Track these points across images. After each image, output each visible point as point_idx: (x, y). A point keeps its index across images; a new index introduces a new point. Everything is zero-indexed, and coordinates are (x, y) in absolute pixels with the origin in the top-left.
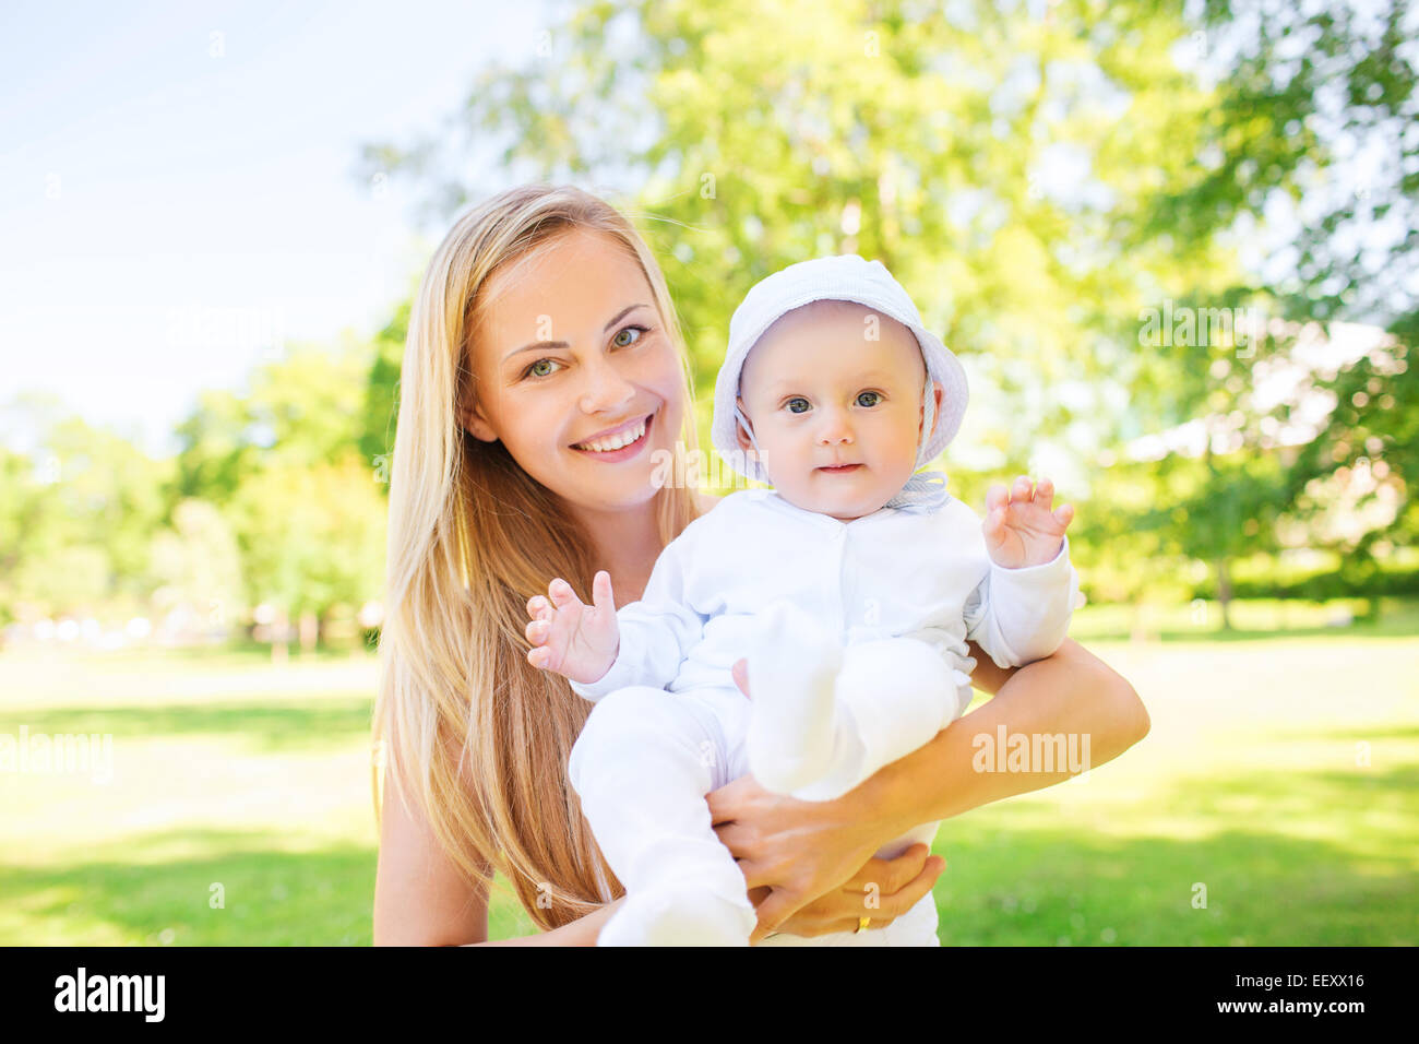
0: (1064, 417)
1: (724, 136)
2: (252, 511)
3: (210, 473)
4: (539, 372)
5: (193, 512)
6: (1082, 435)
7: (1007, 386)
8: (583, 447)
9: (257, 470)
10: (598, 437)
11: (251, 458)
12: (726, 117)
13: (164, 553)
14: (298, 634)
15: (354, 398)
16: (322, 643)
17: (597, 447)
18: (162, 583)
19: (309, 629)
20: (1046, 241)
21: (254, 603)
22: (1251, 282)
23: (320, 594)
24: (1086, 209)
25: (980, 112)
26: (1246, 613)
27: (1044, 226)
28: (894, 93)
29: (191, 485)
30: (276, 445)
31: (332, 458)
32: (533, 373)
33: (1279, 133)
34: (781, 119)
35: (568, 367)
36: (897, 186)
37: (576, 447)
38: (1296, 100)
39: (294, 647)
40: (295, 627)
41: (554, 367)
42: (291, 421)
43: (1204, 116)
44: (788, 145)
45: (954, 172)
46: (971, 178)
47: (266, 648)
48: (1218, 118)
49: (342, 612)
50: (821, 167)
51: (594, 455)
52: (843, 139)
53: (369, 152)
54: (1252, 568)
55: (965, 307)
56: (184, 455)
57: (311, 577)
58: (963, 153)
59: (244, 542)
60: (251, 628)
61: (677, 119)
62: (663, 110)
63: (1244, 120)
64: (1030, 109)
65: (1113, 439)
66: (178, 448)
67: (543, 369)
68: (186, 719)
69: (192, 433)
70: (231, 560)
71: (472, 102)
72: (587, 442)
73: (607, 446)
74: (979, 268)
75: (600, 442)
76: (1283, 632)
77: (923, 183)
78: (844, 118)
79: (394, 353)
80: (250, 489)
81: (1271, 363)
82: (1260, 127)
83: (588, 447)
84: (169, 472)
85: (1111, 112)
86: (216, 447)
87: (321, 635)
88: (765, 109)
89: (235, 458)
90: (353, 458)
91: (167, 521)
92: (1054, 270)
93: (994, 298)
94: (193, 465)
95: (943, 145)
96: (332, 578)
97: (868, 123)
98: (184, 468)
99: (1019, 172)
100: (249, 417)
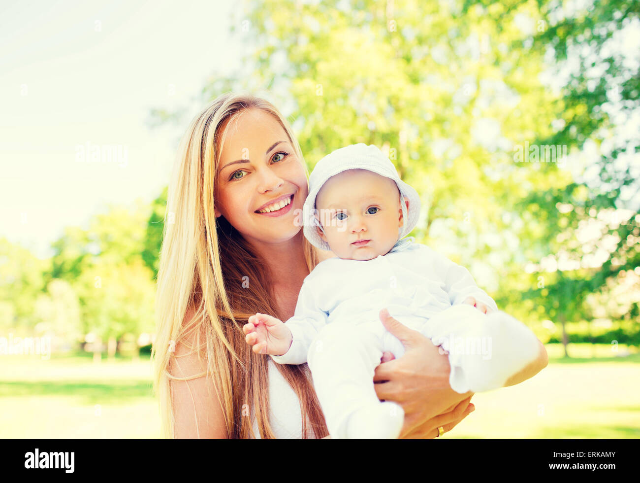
0: (488, 250)
1: (325, 109)
2: (87, 286)
3: (68, 267)
4: (237, 176)
5: (58, 286)
6: (496, 259)
7: (459, 234)
8: (261, 211)
9: (90, 266)
10: (268, 205)
11: (87, 260)
12: (326, 101)
13: (43, 305)
14: (107, 349)
15: (141, 232)
16: (118, 352)
17: (268, 210)
18: (40, 321)
19: (112, 346)
20: (479, 165)
21: (86, 333)
22: (578, 181)
23: (119, 328)
24: (498, 149)
25: (447, 102)
26: (576, 350)
27: (479, 158)
28: (407, 92)
29: (57, 273)
30: (100, 254)
31: (128, 262)
32: (234, 177)
33: (590, 111)
34: (353, 102)
35: (251, 173)
36: (407, 135)
37: (257, 212)
38: (598, 96)
39: (104, 355)
40: (105, 344)
41: (244, 173)
42: (109, 243)
43: (555, 102)
44: (356, 115)
45: (436, 130)
46: (443, 133)
47: (91, 355)
48: (561, 105)
49: (129, 337)
50: (371, 126)
51: (267, 214)
52: (382, 113)
53: (154, 112)
54: (579, 328)
55: (440, 195)
56: (56, 257)
57: (115, 319)
58: (440, 121)
59: (82, 301)
60: (83, 344)
61: (303, 101)
62: (297, 97)
63: (573, 105)
64: (472, 101)
65: (511, 261)
66: (52, 254)
67: (239, 175)
68: (48, 388)
69: (59, 247)
70: (75, 310)
71: (204, 90)
72: (263, 208)
73: (273, 209)
74: (447, 176)
75: (269, 207)
76: (594, 359)
77: (420, 134)
78: (383, 102)
79: (161, 211)
80: (87, 275)
81: (587, 221)
82: (581, 109)
83: (264, 211)
84: (48, 266)
85: (510, 104)
86: (71, 254)
87: (118, 349)
88: (345, 97)
89: (80, 260)
90: (139, 261)
91: (45, 290)
92: (483, 178)
93: (454, 191)
94: (59, 262)
95: (430, 117)
96: (125, 321)
97: (395, 105)
98: (54, 264)
99: (467, 131)
100: (88, 240)
